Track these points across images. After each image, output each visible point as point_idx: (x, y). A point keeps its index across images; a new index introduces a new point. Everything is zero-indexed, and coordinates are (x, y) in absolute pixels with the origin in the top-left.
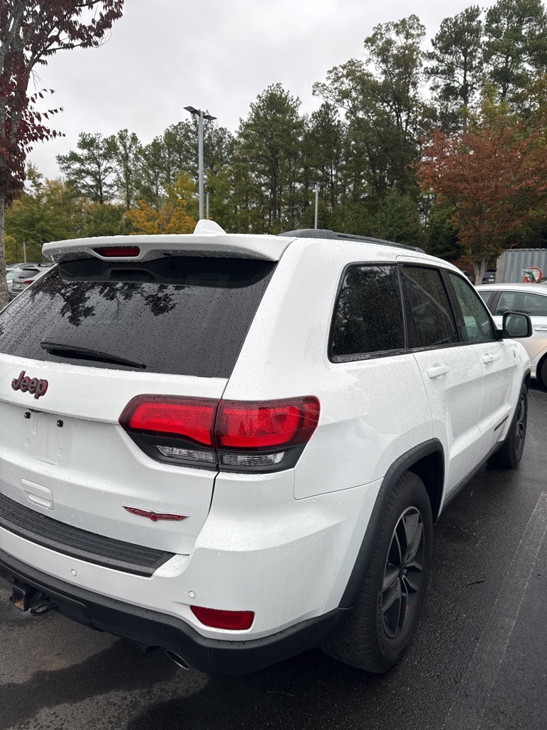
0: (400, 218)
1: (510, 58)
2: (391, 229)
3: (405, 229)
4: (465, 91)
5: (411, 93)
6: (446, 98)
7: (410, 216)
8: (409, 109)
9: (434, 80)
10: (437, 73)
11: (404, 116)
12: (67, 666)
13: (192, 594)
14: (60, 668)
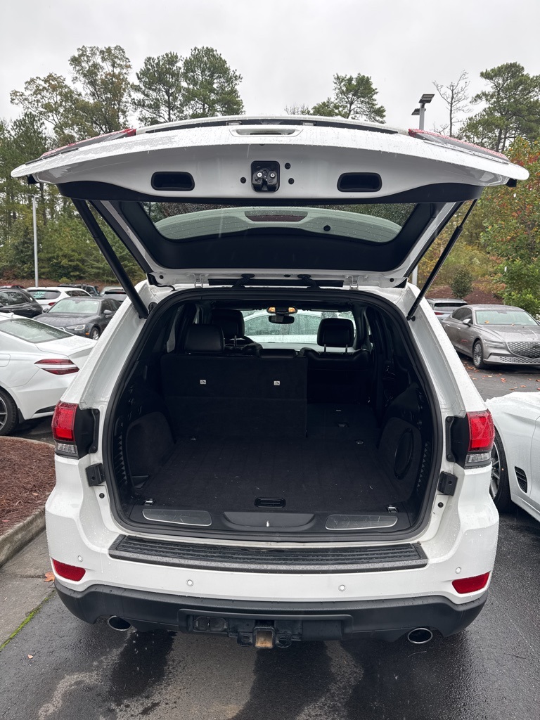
1: (206, 105)
9: (141, 111)
10: (144, 106)
12: (241, 708)
13: (458, 570)
14: (237, 712)
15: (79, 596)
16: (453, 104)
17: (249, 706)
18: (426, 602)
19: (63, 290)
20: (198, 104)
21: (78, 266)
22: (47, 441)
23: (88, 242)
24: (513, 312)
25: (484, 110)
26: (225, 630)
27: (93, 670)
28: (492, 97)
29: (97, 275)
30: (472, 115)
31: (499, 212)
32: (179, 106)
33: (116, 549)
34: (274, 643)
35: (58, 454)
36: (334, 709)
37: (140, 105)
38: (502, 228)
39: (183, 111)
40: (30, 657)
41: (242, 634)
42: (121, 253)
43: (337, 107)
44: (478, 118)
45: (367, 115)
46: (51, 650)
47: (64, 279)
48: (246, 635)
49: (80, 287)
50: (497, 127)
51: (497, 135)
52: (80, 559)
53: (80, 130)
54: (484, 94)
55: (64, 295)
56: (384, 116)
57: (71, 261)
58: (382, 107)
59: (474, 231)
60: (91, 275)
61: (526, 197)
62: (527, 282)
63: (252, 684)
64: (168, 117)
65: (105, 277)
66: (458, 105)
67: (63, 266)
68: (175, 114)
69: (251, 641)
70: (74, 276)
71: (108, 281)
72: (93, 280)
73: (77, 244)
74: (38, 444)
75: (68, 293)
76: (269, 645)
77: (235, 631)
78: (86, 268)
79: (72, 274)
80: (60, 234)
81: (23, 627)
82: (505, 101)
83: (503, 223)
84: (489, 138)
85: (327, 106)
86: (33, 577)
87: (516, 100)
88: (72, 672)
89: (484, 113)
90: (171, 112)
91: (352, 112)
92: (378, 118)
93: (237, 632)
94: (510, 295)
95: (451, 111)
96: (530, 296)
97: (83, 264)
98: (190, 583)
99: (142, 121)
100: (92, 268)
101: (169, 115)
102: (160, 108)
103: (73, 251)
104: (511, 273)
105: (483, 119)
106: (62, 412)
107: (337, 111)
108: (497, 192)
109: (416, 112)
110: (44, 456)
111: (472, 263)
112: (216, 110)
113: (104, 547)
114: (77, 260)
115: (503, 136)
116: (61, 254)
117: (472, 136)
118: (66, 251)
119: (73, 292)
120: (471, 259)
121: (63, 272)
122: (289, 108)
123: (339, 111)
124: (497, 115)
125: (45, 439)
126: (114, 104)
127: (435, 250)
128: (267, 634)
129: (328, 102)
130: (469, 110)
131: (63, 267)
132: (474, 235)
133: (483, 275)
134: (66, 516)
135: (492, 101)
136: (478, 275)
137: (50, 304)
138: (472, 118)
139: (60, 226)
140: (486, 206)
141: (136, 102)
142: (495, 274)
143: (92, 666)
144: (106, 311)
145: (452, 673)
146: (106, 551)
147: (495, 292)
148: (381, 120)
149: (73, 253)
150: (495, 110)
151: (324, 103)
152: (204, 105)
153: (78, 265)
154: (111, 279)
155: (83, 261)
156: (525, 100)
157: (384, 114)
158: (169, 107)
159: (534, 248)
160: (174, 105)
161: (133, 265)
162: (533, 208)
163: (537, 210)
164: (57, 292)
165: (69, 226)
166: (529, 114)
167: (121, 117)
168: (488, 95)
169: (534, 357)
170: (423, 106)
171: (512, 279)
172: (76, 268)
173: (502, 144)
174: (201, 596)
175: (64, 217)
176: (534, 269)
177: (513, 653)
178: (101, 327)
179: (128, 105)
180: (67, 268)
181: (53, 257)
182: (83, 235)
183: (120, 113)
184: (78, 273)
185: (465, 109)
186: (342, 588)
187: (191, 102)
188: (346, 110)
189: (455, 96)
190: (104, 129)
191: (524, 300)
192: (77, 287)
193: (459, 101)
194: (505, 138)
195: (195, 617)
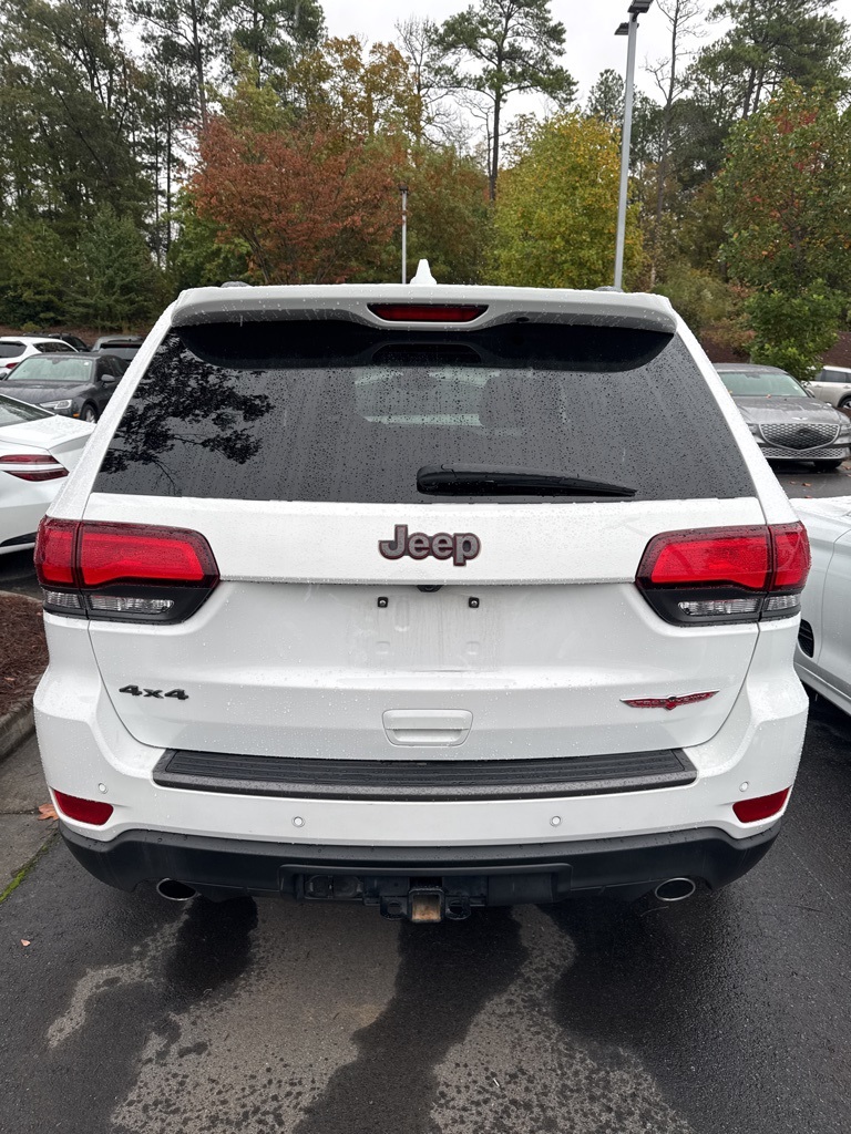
0: (122, 255)
1: (259, 16)
2: (110, 272)
3: (134, 275)
4: (195, 55)
5: (111, 39)
6: (167, 61)
7: (137, 253)
8: (110, 67)
9: (146, 24)
10: (149, 14)
11: (103, 78)
12: (383, 1008)
13: (745, 787)
14: (377, 1015)
15: (105, 849)
16: (679, 22)
17: (395, 1006)
18: (690, 839)
19: (30, 342)
20: (245, 13)
21: (52, 302)
22: (23, 592)
23: (66, 260)
24: (768, 376)
25: (728, 34)
26: (359, 895)
27: (133, 960)
28: (742, 9)
29: (85, 318)
30: (708, 42)
31: (749, 210)
32: (211, 15)
33: (167, 771)
34: (443, 913)
35: (51, 611)
36: (532, 1003)
37: (143, 12)
38: (754, 237)
39: (219, 24)
40: (26, 943)
41: (387, 899)
42: (123, 279)
43: (484, 23)
44: (718, 48)
45: (534, 38)
46: (60, 930)
47: (30, 324)
48: (394, 901)
49: (58, 338)
50: (749, 64)
51: (747, 79)
52: (102, 788)
53: (37, 57)
54: (729, 6)
55: (31, 351)
56: (564, 41)
57: (39, 293)
58: (560, 24)
59: (705, 245)
60: (75, 317)
61: (795, 184)
62: (789, 328)
63: (396, 971)
64: (192, 35)
65: (99, 321)
66: (687, 24)
67: (25, 302)
68: (204, 31)
69: (404, 910)
70: (47, 320)
71: (103, 328)
72: (79, 327)
73: (47, 264)
74: (8, 598)
75: (38, 346)
76: (435, 916)
77: (375, 894)
78: (66, 306)
79: (42, 315)
80: (16, 245)
81: (8, 895)
82: (763, 17)
83: (757, 228)
84: (734, 84)
85: (468, 20)
86: (18, 813)
87: (780, 17)
88: (98, 964)
89: (728, 40)
90: (198, 25)
91: (510, 33)
92: (552, 45)
93: (378, 897)
94: (762, 348)
95: (675, 34)
96: (793, 351)
97: (60, 299)
98: (298, 822)
99: (147, 41)
100: (76, 305)
101: (195, 31)
102: (178, 17)
103: (42, 276)
104: (766, 313)
105: (725, 50)
106: (52, 536)
107: (484, 30)
108: (748, 175)
109: (623, 29)
110: (20, 616)
111: (700, 299)
112: (276, 25)
113: (142, 767)
114: (49, 292)
115: (756, 81)
116: (20, 280)
117: (707, 81)
118: (29, 275)
119: (46, 344)
120: (699, 292)
121: (27, 312)
122: (402, 22)
123: (488, 30)
124: (749, 42)
125: (19, 589)
126: (97, 10)
127: (644, 275)
128: (431, 900)
129: (469, 13)
130: (704, 34)
131: (27, 304)
132: (705, 251)
133: (718, 318)
134: (72, 717)
135: (742, 17)
136: (709, 318)
137: (9, 366)
138: (708, 48)
139: (15, 232)
140: (730, 200)
141: (135, 6)
142: (738, 315)
143: (130, 953)
144: (106, 377)
145: (711, 939)
146: (149, 776)
147: (736, 344)
148: (558, 47)
149: (41, 280)
150: (745, 34)
151: (462, 16)
152: (255, 15)
153: (50, 301)
154: (108, 324)
155: (59, 294)
156: (795, 16)
157: (564, 36)
158: (193, 17)
159: (803, 272)
160: (203, 14)
161: (145, 301)
162: (805, 204)
163: (812, 205)
164: (19, 344)
165: (32, 233)
166: (801, 42)
167: (111, 34)
168: (735, 7)
169: (800, 447)
170: (634, 19)
171: (767, 322)
172: (48, 306)
173: (754, 96)
174: (317, 843)
175: (21, 216)
176: (801, 306)
177: (801, 902)
178: (98, 404)
179: (121, 11)
180: (34, 306)
181: (8, 287)
182: (56, 248)
183: (108, 28)
184: (52, 315)
185: (697, 30)
186: (556, 821)
187: (234, 8)
188: (499, 29)
189: (682, 6)
190: (82, 57)
191: (784, 357)
192: (54, 337)
193: (688, 16)
194: (761, 84)
195: (307, 876)
